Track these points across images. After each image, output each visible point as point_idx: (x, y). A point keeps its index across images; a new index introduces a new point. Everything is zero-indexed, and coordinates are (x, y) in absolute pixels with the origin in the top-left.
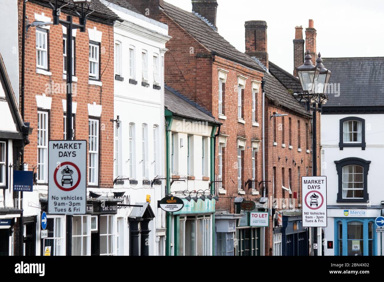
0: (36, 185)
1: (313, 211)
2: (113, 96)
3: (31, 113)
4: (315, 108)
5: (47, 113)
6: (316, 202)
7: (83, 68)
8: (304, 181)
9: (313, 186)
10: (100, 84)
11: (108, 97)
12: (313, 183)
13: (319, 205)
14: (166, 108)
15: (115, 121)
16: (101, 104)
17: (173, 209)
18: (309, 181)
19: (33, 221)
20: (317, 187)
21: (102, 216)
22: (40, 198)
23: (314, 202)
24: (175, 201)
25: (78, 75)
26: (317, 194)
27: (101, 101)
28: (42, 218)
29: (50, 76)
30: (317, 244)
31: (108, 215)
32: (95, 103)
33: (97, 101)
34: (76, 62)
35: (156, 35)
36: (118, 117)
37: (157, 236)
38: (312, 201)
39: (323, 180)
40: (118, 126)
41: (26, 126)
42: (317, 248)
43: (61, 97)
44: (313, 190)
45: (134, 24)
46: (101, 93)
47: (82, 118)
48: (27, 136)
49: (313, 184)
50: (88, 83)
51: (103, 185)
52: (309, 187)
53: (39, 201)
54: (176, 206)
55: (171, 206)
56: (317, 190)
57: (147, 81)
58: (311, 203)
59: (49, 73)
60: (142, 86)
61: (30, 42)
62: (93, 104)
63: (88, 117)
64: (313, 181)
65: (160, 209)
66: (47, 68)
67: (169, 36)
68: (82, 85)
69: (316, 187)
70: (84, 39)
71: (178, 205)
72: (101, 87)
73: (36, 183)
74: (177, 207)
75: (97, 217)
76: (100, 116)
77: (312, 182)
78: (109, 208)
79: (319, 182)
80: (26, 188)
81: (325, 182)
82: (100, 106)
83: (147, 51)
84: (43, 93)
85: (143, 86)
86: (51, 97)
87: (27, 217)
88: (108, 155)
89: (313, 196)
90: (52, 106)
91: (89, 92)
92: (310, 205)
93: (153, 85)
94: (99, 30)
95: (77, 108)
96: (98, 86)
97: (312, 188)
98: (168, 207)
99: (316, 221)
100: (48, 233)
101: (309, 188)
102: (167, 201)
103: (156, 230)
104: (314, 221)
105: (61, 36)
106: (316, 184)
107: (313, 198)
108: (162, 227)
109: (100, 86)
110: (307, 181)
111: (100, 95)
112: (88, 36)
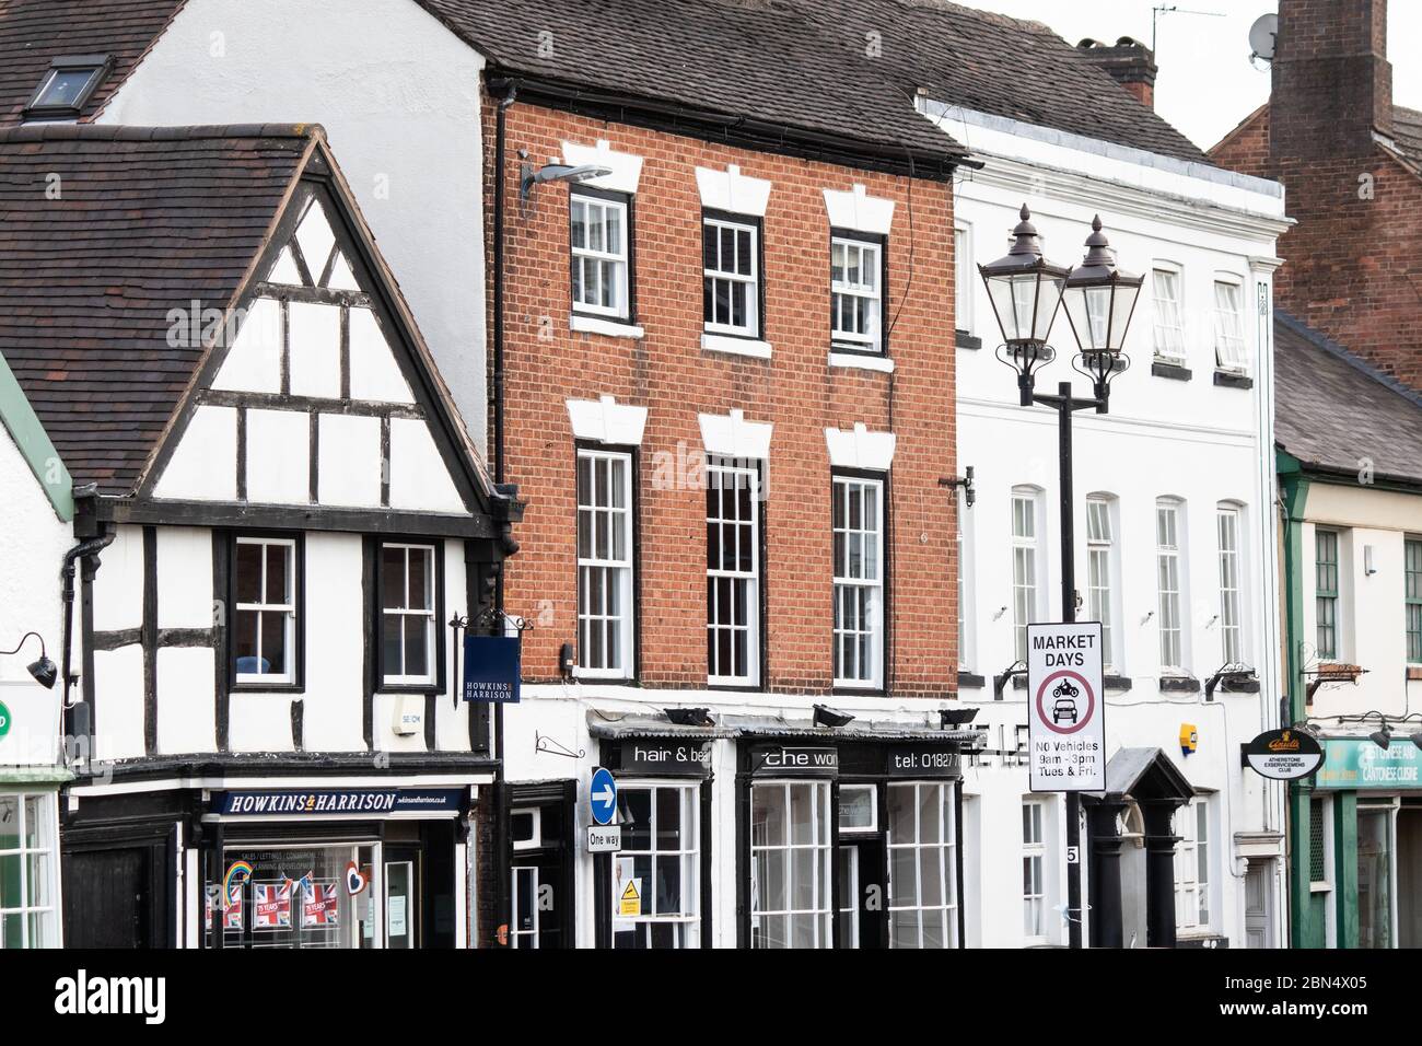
0: (573, 683)
1: (1063, 739)
2: (954, 402)
3: (547, 455)
4: (1065, 397)
5: (627, 458)
6: (1072, 710)
7: (799, 314)
8: (1036, 638)
9: (1061, 655)
10: (886, 365)
11: (926, 408)
12: (1061, 645)
13: (1079, 719)
14: (1279, 447)
15: (960, 483)
16: (890, 430)
17: (1289, 770)
18: (1050, 638)
19: (561, 797)
20: (1074, 660)
21: (895, 788)
22: (589, 724)
23: (1067, 710)
24: (1294, 743)
25: (774, 338)
26: (1074, 682)
27: (890, 418)
28: (598, 786)
29: (637, 341)
30: (1076, 848)
31: (917, 784)
32: (860, 427)
33: (875, 420)
34: (767, 297)
35: (1213, 214)
36: (969, 470)
37: (1238, 858)
38: (1060, 705)
39: (1091, 637)
40: (970, 499)
41: (502, 497)
42: (1076, 861)
43: (693, 408)
44: (1061, 667)
45: (1087, 177)
46: (890, 396)
47: (799, 473)
48: (507, 529)
49: (1062, 650)
50: (825, 362)
51: (904, 686)
52: (1050, 658)
53: (587, 734)
54: (1298, 760)
55: (1283, 759)
56: (1073, 668)
57: (1183, 360)
58: (1056, 712)
59: (637, 332)
60: (1156, 378)
61: (539, 232)
62: (851, 428)
63: (829, 472)
64: (1061, 640)
65: (1248, 769)
66: (625, 315)
67: (1286, 219)
68: (799, 368)
69: (1070, 660)
70: (807, 224)
71: (1304, 758)
72: (890, 377)
73: (571, 678)
74: (1302, 765)
75: (874, 789)
76: (889, 468)
77: (1058, 643)
78: (918, 762)
79: (1079, 641)
80: (499, 691)
81: (1097, 641)
82: (891, 437)
83: (1181, 265)
84: (602, 393)
85: (1159, 375)
86: (644, 405)
87: (527, 785)
88: (930, 593)
89: (1061, 687)
90: (645, 432)
91: (831, 390)
92: (1052, 720)
93: (1215, 374)
94: (878, 195)
95: (772, 443)
96: (873, 371)
97: (1058, 662)
98: (1274, 765)
99: (1071, 773)
100: (622, 838)
101: (1050, 663)
102: (1270, 746)
103: (1235, 837)
104: (1066, 771)
105: (690, 215)
106: (1071, 650)
107: (1063, 697)
108: (1266, 829)
109: (883, 373)
110: (1042, 638)
111: (888, 401)
112: (824, 212)
